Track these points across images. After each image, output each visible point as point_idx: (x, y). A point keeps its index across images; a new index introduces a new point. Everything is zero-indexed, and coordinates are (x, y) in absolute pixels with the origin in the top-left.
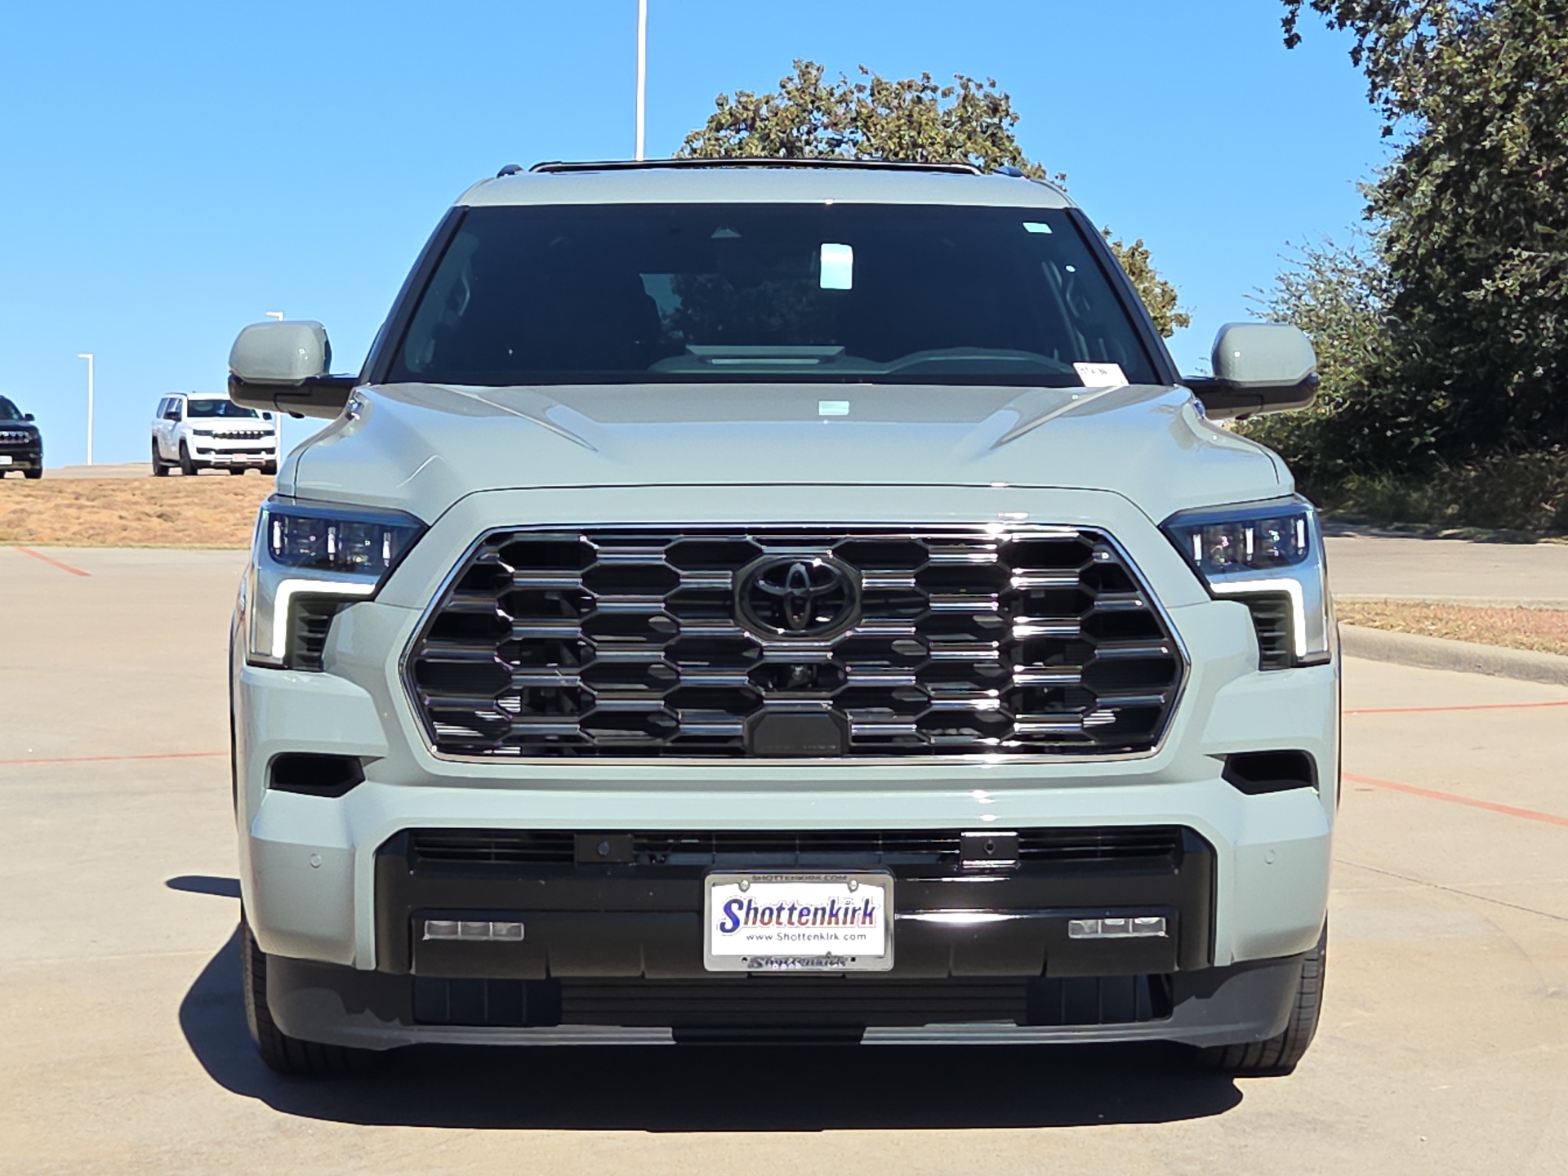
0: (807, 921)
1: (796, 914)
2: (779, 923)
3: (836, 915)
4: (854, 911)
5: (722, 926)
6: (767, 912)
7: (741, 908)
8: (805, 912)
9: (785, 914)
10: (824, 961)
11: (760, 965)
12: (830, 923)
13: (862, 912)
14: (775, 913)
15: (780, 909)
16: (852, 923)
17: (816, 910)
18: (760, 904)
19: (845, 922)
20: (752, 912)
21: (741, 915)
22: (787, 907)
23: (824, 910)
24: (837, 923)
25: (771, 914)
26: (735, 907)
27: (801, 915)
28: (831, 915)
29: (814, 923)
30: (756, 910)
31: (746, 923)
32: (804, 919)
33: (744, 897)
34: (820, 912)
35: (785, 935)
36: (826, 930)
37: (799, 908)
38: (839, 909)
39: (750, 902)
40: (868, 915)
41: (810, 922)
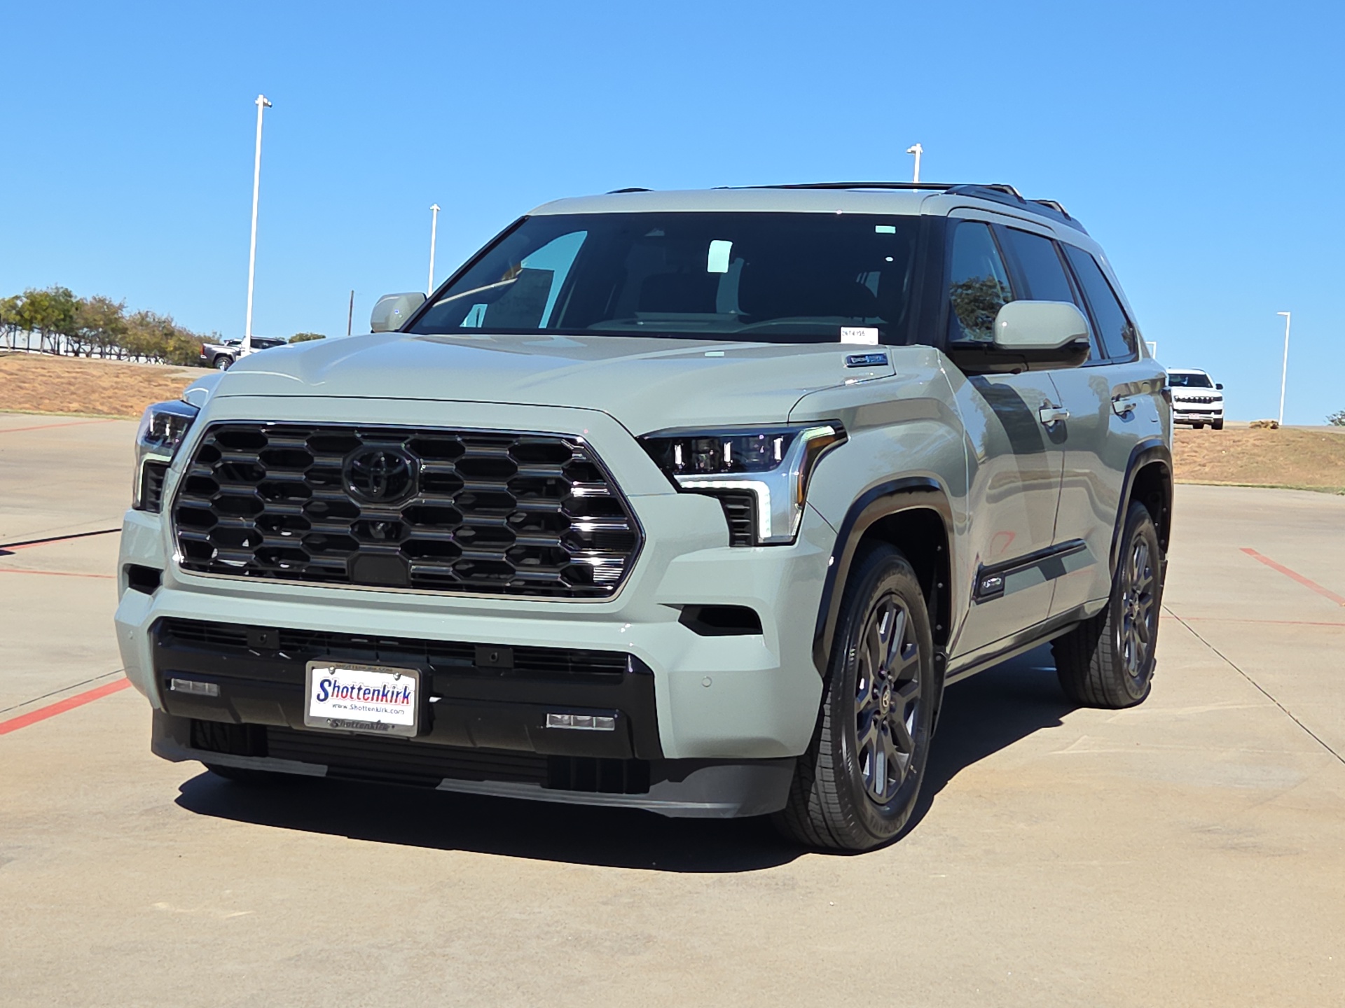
0: (368, 698)
1: (362, 692)
2: (351, 697)
3: (386, 695)
4: (398, 694)
5: (318, 696)
6: (345, 690)
7: (330, 685)
8: (367, 691)
9: (355, 691)
10: (375, 726)
11: (337, 725)
12: (382, 701)
13: (402, 695)
14: (350, 690)
15: (353, 688)
16: (396, 701)
17: (374, 691)
18: (341, 684)
19: (391, 701)
20: (336, 689)
21: (330, 690)
22: (357, 687)
23: (379, 691)
24: (387, 701)
25: (346, 691)
26: (326, 684)
27: (365, 694)
28: (383, 695)
29: (372, 699)
30: (339, 687)
31: (332, 696)
32: (366, 696)
33: (331, 678)
34: (376, 693)
35: (356, 707)
36: (381, 705)
37: (364, 688)
38: (388, 691)
39: (335, 681)
40: (406, 697)
41: (370, 699)
